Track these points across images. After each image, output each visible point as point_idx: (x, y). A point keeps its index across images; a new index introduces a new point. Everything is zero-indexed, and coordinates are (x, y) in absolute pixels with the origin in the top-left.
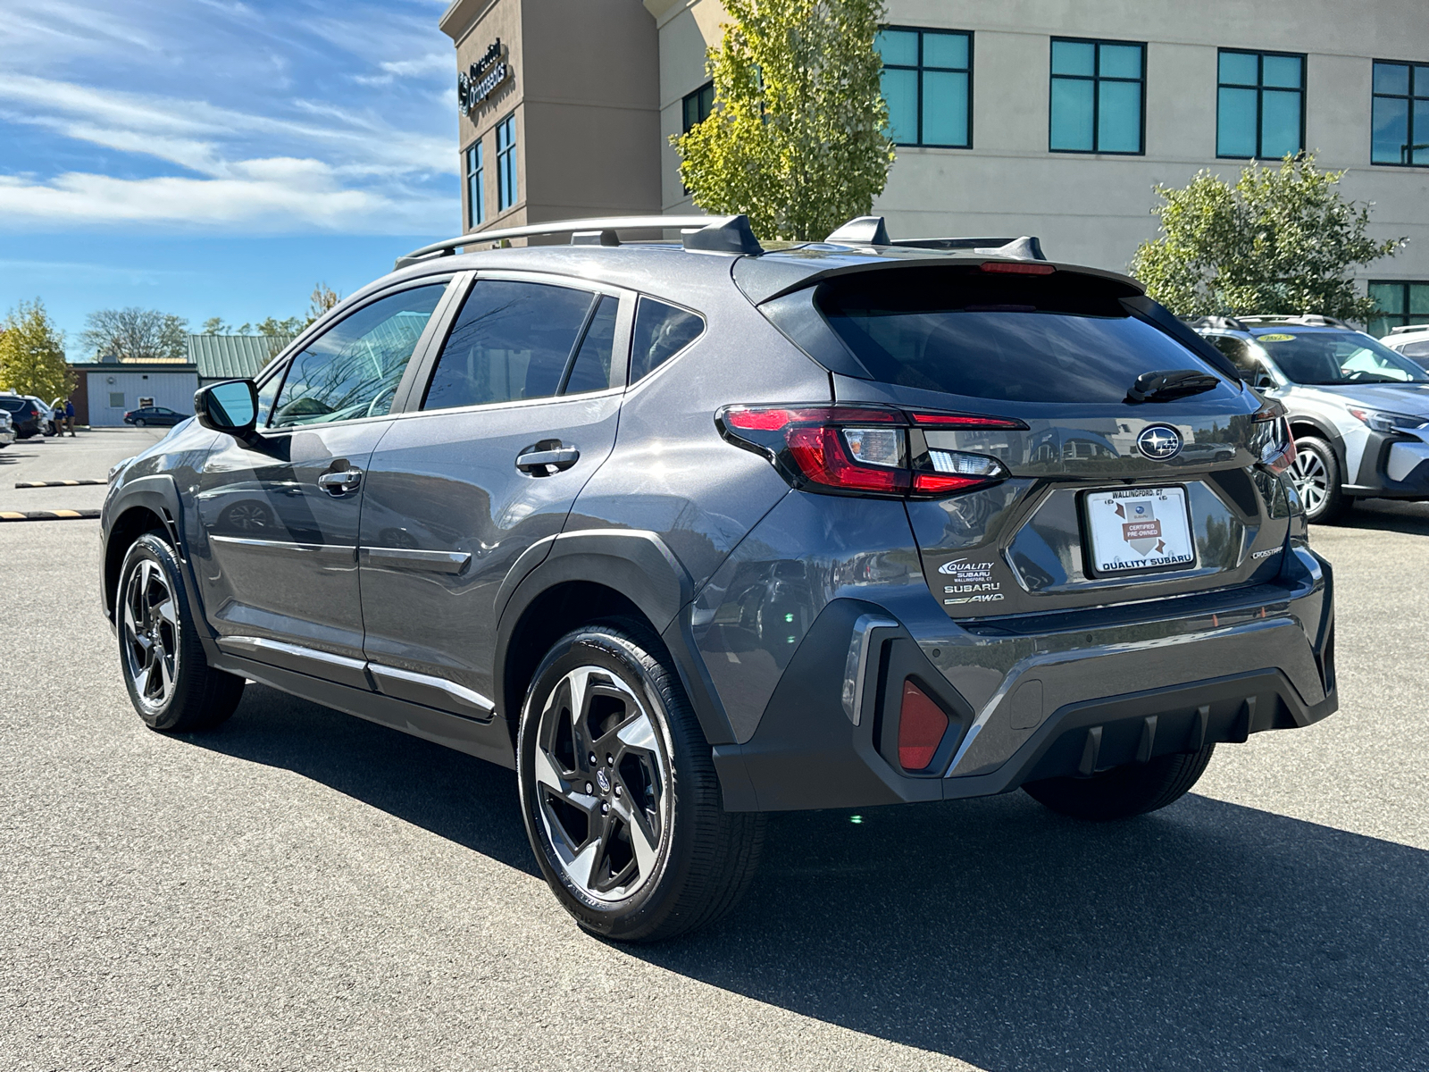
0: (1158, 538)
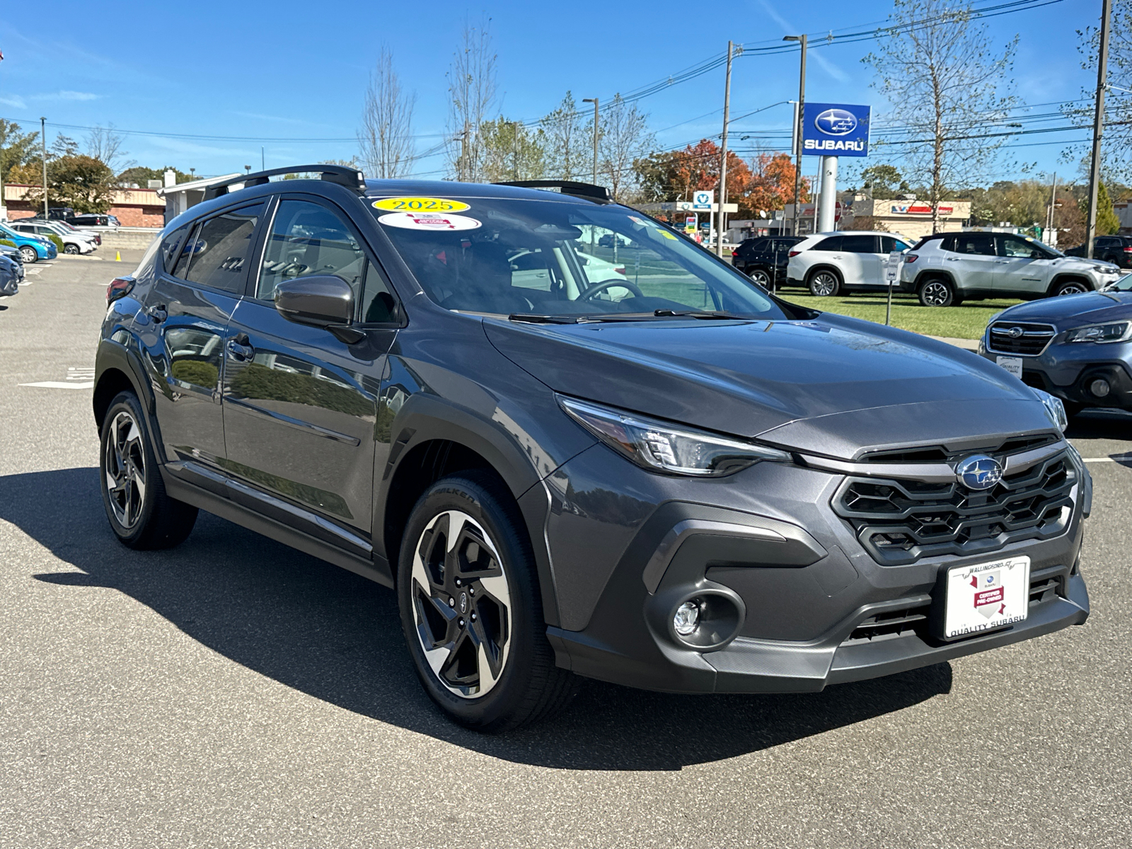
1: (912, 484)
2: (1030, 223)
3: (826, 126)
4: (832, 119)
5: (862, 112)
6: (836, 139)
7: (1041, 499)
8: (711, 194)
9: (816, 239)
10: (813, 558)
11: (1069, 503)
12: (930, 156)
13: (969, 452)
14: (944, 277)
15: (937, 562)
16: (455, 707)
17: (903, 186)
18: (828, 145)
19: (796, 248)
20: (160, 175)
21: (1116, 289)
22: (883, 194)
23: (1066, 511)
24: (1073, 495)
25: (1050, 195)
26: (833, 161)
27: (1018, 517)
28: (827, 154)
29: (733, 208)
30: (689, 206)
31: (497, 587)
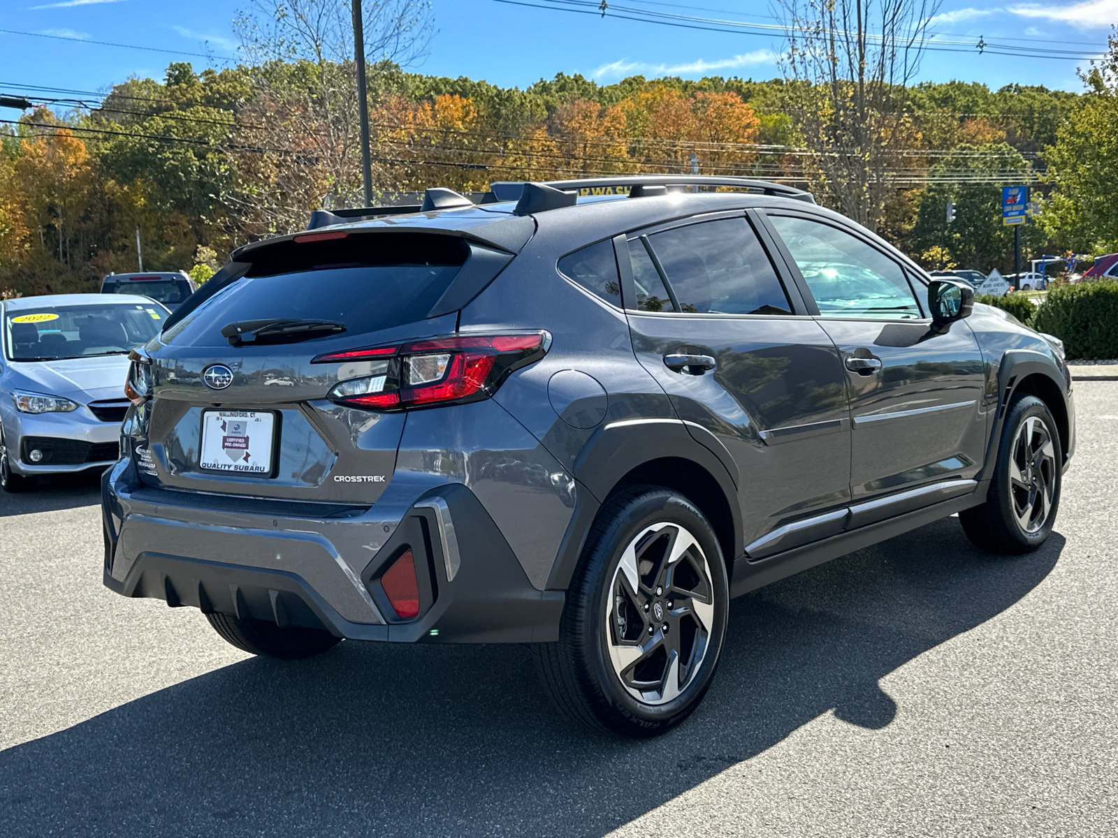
0: (245, 450)
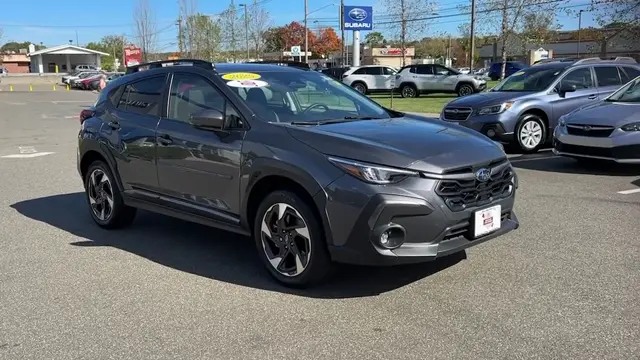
1: (462, 181)
2: (439, 56)
3: (354, 17)
4: (356, 13)
5: (369, 10)
6: (358, 23)
7: (502, 184)
8: (299, 47)
9: (354, 69)
10: (431, 211)
11: (512, 184)
12: (401, 30)
13: (478, 168)
14: (411, 85)
15: (470, 209)
16: (287, 280)
17: (385, 41)
18: (355, 25)
19: (346, 74)
20: (26, 46)
21: (493, 91)
22: (375, 45)
23: (511, 187)
24: (513, 180)
25: (448, 43)
26: (357, 32)
27: (495, 191)
28: (355, 29)
29: (310, 54)
30: (289, 54)
31: (304, 232)
